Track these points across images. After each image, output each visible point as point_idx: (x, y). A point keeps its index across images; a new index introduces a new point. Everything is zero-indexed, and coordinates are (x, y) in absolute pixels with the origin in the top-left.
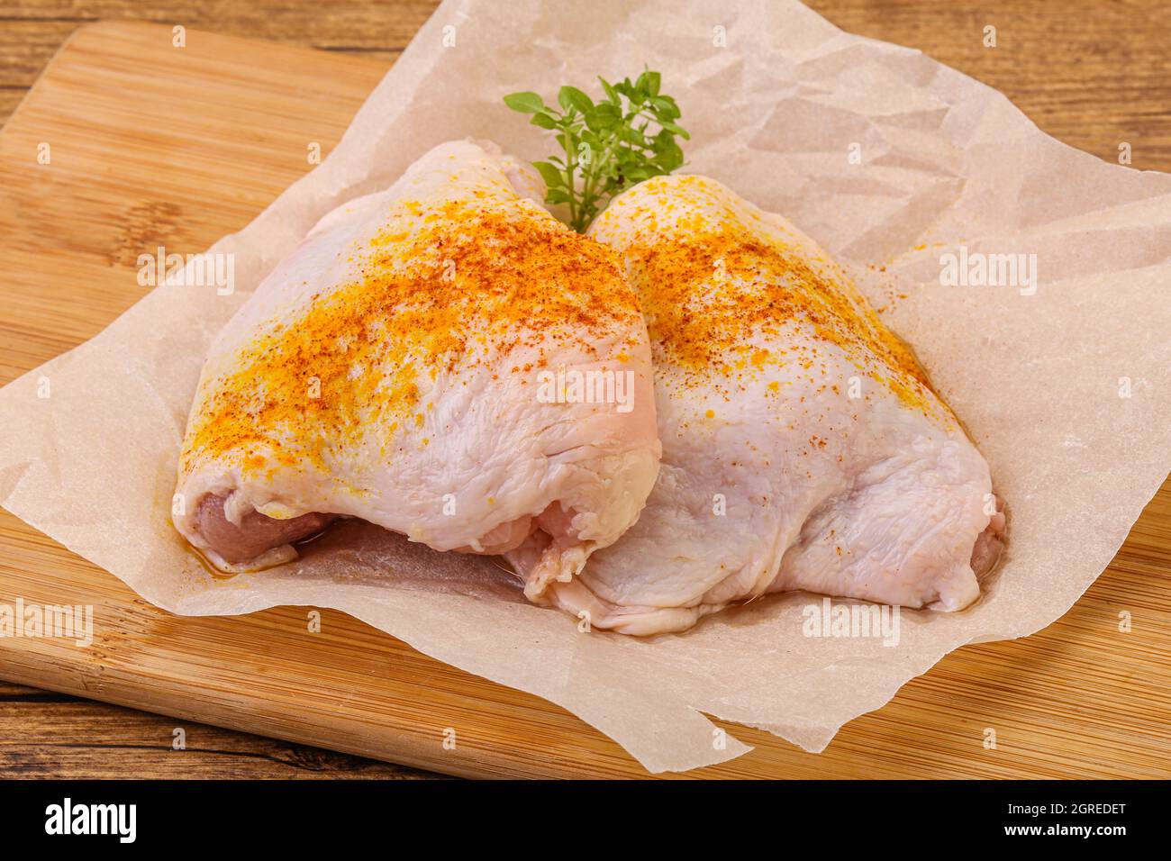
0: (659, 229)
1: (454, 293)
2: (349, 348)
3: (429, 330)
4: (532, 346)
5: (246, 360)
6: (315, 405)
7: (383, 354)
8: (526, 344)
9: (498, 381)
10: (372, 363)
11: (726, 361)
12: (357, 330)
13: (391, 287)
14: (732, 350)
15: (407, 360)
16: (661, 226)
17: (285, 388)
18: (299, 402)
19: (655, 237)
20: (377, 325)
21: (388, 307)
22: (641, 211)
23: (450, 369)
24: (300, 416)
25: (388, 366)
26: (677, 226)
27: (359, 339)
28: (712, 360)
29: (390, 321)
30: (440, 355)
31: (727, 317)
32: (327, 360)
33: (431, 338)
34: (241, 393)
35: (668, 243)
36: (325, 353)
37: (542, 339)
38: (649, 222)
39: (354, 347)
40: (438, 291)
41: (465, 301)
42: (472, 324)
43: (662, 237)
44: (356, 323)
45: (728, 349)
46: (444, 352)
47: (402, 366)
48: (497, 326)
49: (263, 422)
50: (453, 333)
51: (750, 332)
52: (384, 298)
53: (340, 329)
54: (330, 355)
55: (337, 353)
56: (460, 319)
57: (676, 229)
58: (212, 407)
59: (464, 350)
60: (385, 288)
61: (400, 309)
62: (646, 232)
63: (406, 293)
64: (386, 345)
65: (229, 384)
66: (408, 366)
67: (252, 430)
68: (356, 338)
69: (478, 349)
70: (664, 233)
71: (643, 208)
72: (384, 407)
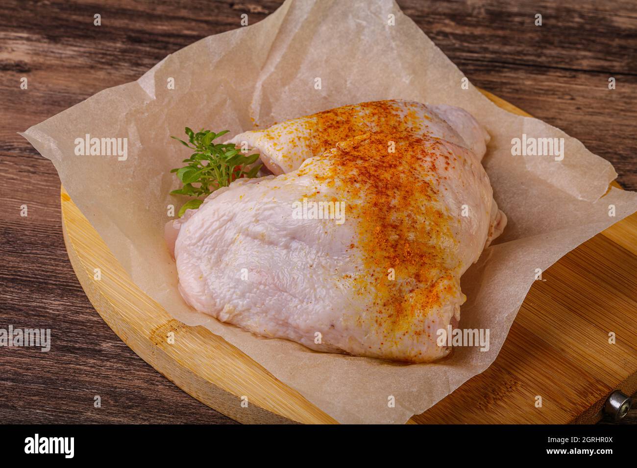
0: (308, 137)
1: (394, 179)
2: (398, 235)
3: (412, 194)
4: (437, 158)
5: (368, 291)
6: (423, 258)
7: (413, 218)
8: (435, 160)
9: (447, 178)
10: (413, 226)
11: (412, 127)
12: (390, 229)
13: (375, 205)
14: (406, 123)
15: (423, 209)
16: (307, 135)
17: (410, 268)
18: (420, 263)
19: (313, 140)
20: (393, 217)
21: (390, 208)
22: (293, 141)
23: (435, 193)
24: (427, 266)
25: (420, 218)
26: (310, 130)
27: (395, 228)
28: (410, 130)
29: (398, 209)
30: (428, 194)
31: (385, 120)
32: (399, 246)
33: (417, 195)
34: (391, 294)
35: (320, 135)
36: (395, 246)
37: (434, 153)
38: (302, 140)
39: (398, 233)
40: (389, 186)
41: (402, 175)
42: (416, 176)
43: (314, 137)
44: (385, 228)
45: (405, 124)
46: (427, 191)
47: (424, 212)
48: (419, 168)
49: (426, 281)
50: (420, 184)
51: (396, 115)
52: (381, 209)
53: (385, 235)
54: (397, 245)
55: (396, 241)
56: (411, 179)
57: (312, 131)
58: (385, 315)
59: (428, 184)
60: (374, 208)
61: (394, 202)
62: (307, 142)
63: (386, 198)
64: (409, 216)
65: (379, 302)
66: (426, 208)
67: (427, 288)
68: (394, 230)
69: (430, 178)
70: (312, 136)
71: (291, 140)
72: (438, 229)
